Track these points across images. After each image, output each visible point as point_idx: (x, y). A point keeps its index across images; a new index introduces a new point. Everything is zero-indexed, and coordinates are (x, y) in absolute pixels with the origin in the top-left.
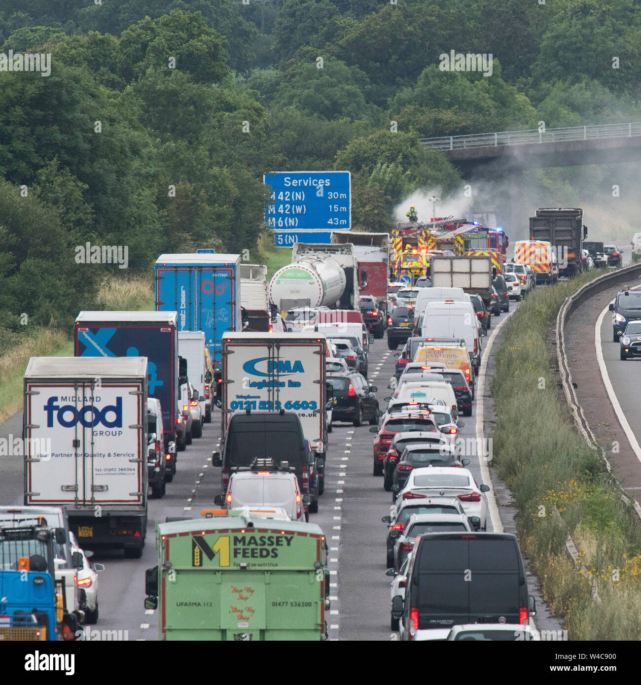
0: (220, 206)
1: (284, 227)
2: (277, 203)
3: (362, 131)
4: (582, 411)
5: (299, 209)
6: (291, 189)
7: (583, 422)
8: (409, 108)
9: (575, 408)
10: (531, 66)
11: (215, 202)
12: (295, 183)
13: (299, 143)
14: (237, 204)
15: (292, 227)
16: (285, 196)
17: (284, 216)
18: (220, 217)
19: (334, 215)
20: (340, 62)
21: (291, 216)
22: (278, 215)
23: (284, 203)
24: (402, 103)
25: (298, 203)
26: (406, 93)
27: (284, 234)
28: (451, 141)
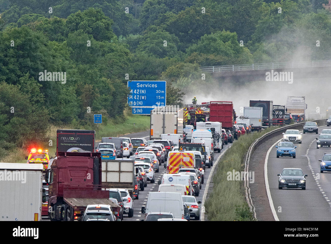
0: (106, 95)
1: (136, 105)
2: (134, 95)
3: (174, 63)
4: (249, 190)
5: (143, 98)
6: (140, 88)
7: (249, 195)
8: (195, 53)
9: (247, 188)
10: (252, 36)
11: (103, 93)
12: (141, 86)
13: (145, 68)
14: (114, 95)
15: (140, 105)
16: (137, 91)
17: (136, 100)
18: (106, 100)
19: (158, 100)
20: (167, 32)
21: (140, 100)
22: (134, 100)
23: (137, 94)
24: (192, 51)
25: (143, 95)
26: (194, 47)
27: (136, 109)
28: (213, 68)
